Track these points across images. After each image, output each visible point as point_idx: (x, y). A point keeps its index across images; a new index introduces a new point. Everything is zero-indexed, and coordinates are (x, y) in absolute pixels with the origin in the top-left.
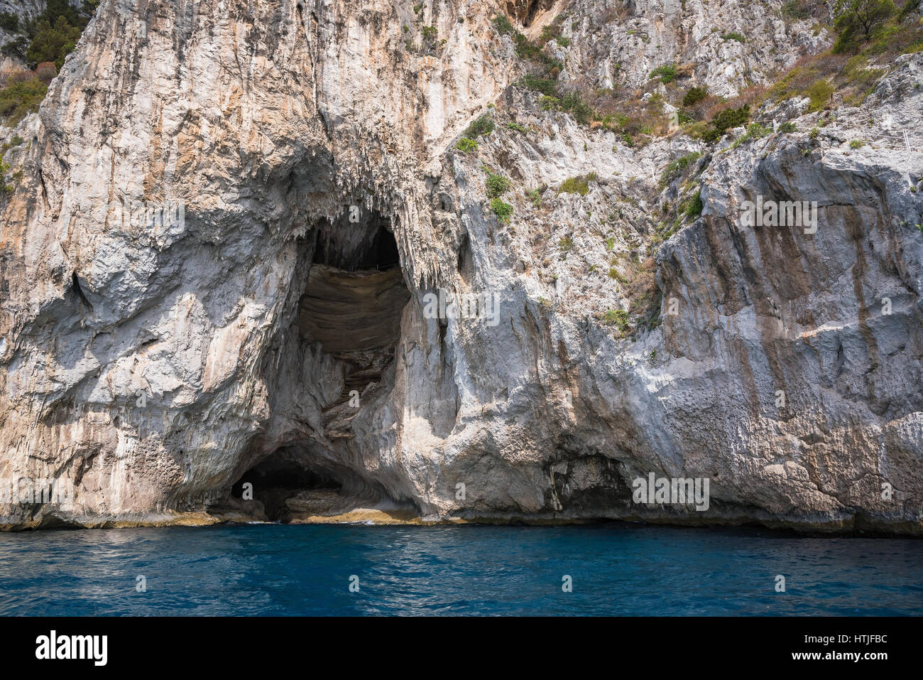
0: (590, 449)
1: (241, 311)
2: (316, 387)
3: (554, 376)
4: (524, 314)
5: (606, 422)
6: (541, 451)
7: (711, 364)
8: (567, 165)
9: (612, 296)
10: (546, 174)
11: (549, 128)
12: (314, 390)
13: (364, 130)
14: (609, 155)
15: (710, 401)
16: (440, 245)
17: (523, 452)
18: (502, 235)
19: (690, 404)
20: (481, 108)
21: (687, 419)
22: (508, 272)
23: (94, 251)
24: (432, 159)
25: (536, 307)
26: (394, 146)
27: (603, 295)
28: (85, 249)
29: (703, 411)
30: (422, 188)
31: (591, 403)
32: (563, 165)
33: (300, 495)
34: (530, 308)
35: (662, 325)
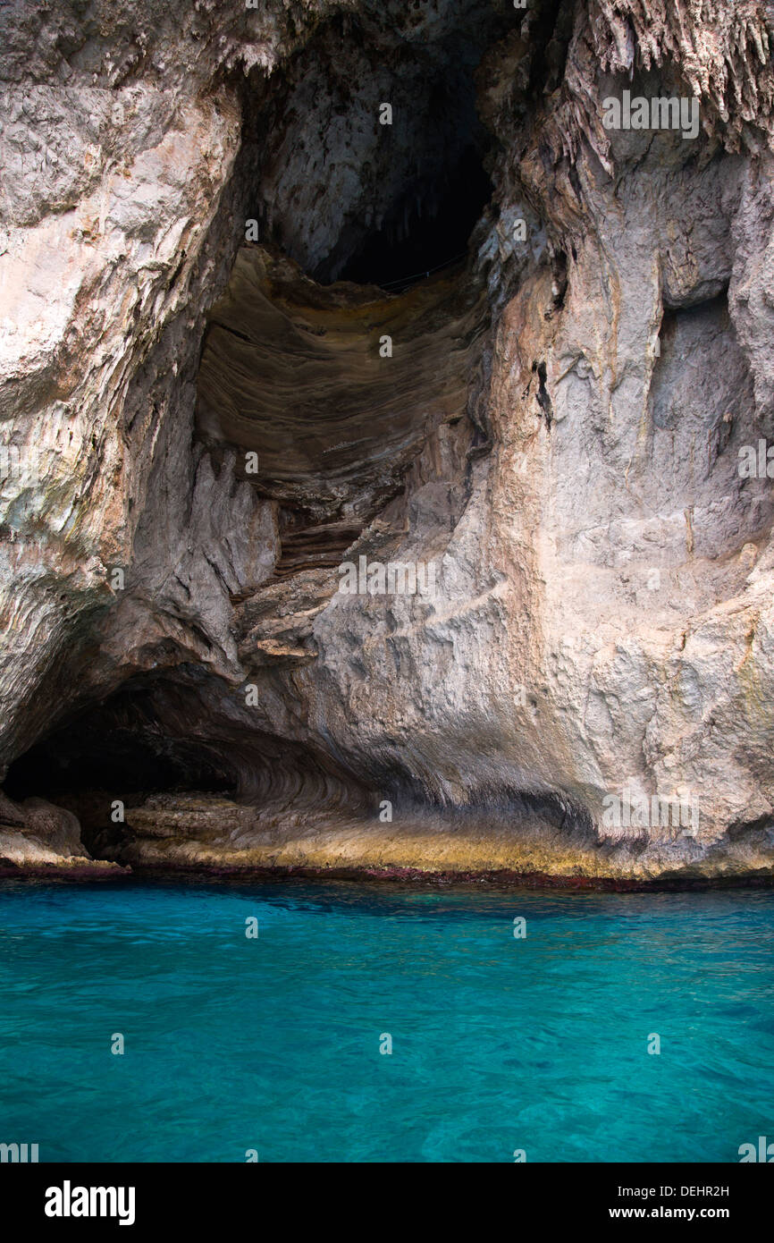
1: (89, 192)
2: (222, 548)
12: (217, 552)
33: (152, 801)
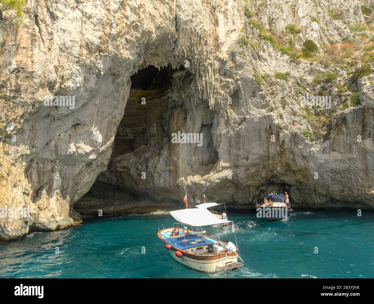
0: (281, 181)
3: (276, 153)
4: (268, 128)
5: (294, 172)
6: (260, 181)
7: (349, 156)
8: (268, 65)
9: (306, 126)
10: (259, 67)
11: (263, 46)
13: (195, 31)
14: (285, 64)
15: (346, 167)
16: (223, 92)
17: (251, 182)
18: (262, 94)
19: (338, 168)
20: (235, 30)
21: (334, 173)
22: (264, 111)
23: (72, 73)
24: (221, 51)
25: (275, 126)
26: (206, 42)
27: (301, 125)
28: (67, 71)
29: (343, 171)
30: (217, 65)
31: (290, 164)
32: (267, 64)
34: (272, 126)
35: (331, 139)
